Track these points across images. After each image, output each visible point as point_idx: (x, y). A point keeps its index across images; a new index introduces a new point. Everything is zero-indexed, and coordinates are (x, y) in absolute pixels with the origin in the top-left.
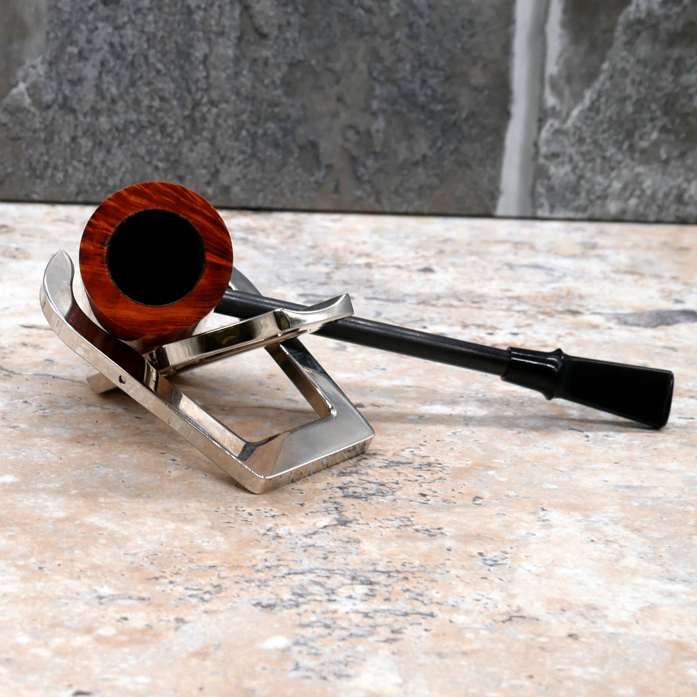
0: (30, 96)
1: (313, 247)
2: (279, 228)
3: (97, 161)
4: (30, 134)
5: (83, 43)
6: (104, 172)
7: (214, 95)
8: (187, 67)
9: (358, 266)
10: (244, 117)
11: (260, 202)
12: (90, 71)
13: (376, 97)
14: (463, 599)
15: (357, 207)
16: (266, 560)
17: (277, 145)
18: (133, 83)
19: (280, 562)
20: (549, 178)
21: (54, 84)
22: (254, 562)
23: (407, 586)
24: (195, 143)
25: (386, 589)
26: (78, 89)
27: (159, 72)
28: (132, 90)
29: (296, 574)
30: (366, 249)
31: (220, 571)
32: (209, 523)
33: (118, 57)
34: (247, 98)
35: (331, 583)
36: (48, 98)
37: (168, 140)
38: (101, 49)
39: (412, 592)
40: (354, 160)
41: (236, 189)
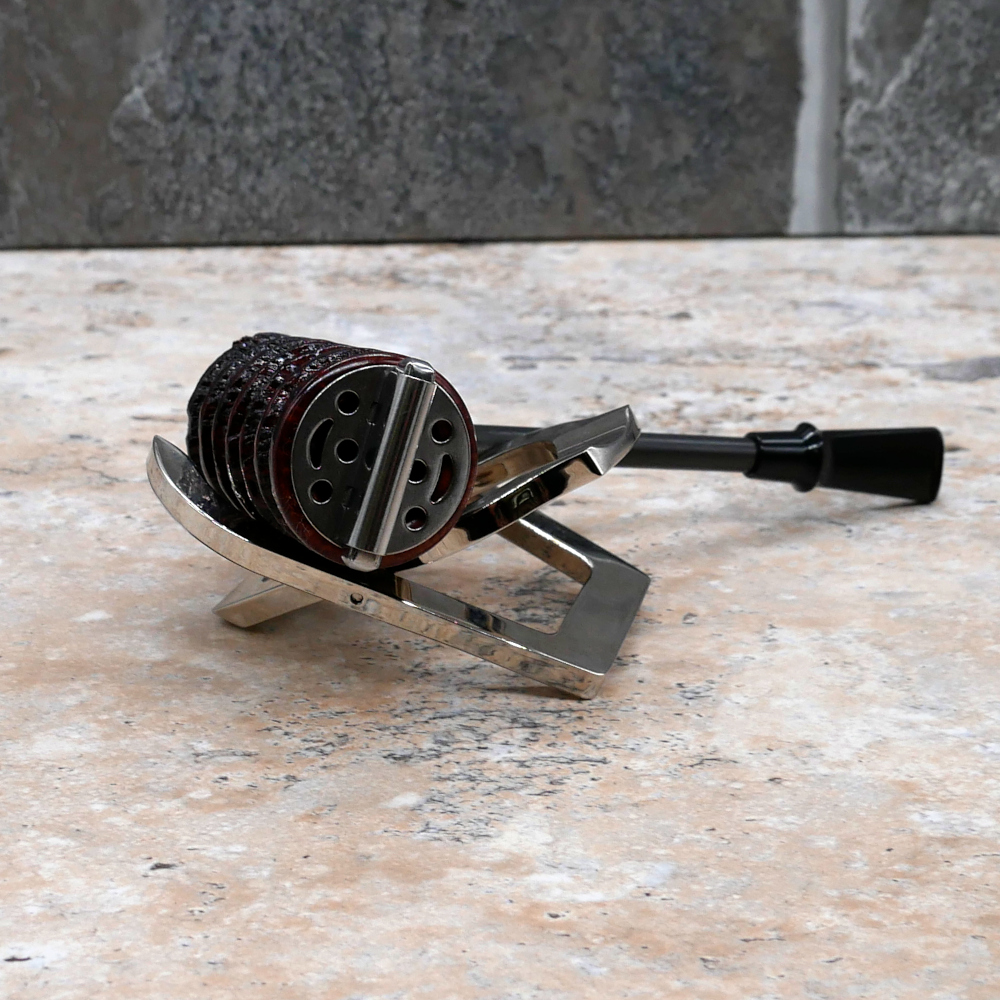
0: (151, 104)
1: (533, 291)
2: (491, 266)
3: (244, 186)
4: (151, 156)
5: (215, 29)
6: (255, 200)
7: (397, 89)
8: (358, 53)
9: (590, 315)
10: (440, 117)
11: (466, 230)
12: (228, 66)
13: (615, 81)
14: (647, 740)
15: (599, 232)
16: (408, 703)
17: (485, 152)
18: (286, 79)
19: (426, 705)
20: (859, 179)
21: (181, 87)
22: (393, 705)
23: (580, 727)
24: (375, 156)
25: (553, 732)
26: (213, 91)
27: (320, 62)
28: (285, 89)
29: (442, 718)
30: (603, 290)
31: (349, 718)
32: (343, 660)
33: (265, 45)
34: (442, 91)
35: (484, 728)
36: (174, 105)
37: (339, 153)
38: (240, 35)
39: (585, 734)
40: (591, 167)
41: (434, 215)
